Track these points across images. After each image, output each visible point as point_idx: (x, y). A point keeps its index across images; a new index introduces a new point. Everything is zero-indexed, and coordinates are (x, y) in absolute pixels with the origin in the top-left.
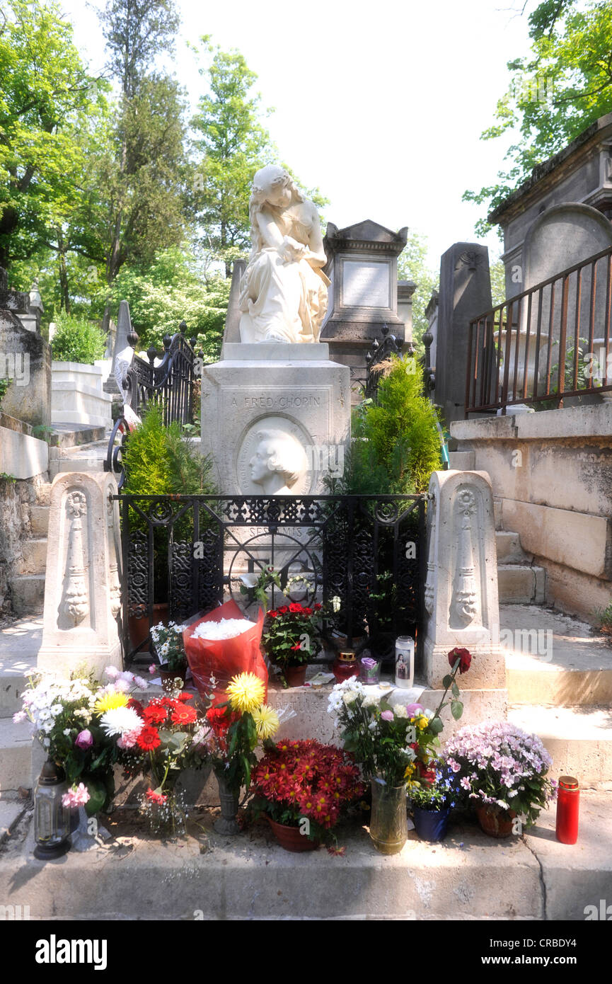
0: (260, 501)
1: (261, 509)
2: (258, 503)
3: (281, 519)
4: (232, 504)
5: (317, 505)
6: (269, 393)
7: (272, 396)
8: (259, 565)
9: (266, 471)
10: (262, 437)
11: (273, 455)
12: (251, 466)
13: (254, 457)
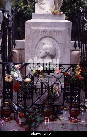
5: (63, 66)
6: (46, 30)
7: (47, 31)
8: (44, 84)
9: (45, 54)
10: (44, 44)
11: (47, 49)
12: (40, 52)
13: (41, 50)
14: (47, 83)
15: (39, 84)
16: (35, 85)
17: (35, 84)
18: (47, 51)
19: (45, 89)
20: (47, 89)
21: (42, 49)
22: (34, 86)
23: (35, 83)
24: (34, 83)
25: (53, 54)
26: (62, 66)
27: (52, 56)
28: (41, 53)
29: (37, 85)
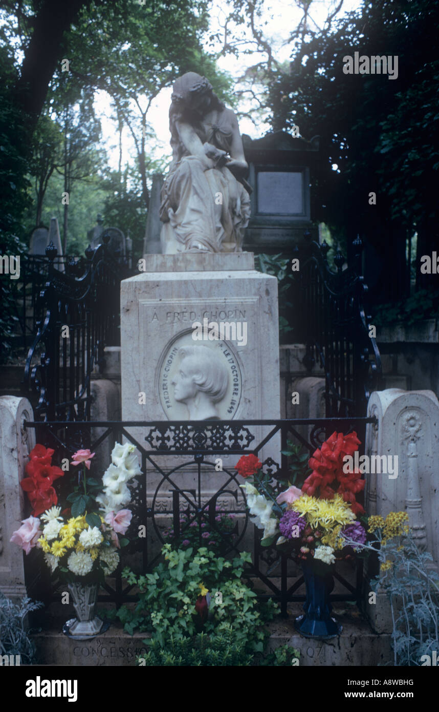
0: (185, 428)
1: (186, 435)
2: (183, 429)
3: (208, 447)
4: (155, 430)
5: (247, 430)
6: (192, 307)
7: (195, 310)
8: (184, 496)
9: (190, 390)
10: (184, 354)
11: (197, 372)
12: (174, 384)
13: (176, 377)
14: (193, 492)
15: (164, 496)
16: (149, 500)
17: (150, 496)
18: (195, 376)
19: (187, 512)
20: (193, 512)
21: (181, 372)
22: (149, 505)
23: (150, 492)
24: (148, 492)
25: (216, 389)
26: (244, 429)
27: (217, 393)
28: (178, 387)
29: (157, 499)
